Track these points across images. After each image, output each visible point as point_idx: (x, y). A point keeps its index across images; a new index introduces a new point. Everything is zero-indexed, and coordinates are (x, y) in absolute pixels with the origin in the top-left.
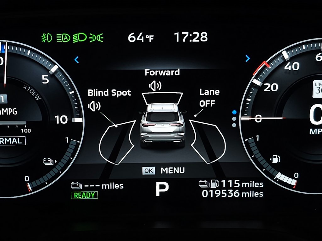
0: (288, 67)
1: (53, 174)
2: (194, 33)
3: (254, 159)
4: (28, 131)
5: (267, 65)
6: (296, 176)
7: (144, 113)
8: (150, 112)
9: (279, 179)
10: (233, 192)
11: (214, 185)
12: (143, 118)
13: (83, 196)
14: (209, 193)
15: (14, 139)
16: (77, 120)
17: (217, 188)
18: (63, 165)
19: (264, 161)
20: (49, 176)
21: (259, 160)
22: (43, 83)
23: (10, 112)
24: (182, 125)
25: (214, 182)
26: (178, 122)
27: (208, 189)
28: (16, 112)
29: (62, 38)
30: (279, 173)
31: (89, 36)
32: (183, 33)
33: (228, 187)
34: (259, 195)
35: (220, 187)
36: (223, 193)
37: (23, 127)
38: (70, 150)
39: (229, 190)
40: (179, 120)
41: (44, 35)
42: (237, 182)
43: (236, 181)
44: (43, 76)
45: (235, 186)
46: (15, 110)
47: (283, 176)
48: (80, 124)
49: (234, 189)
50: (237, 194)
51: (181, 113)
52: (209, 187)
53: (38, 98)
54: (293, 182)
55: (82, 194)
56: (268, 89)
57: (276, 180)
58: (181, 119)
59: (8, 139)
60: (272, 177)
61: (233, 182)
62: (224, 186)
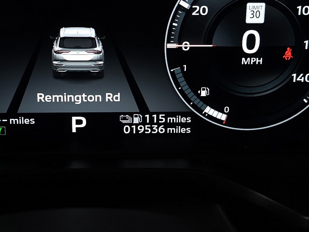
3: (181, 91)
6: (227, 110)
7: (57, 38)
8: (63, 37)
9: (207, 114)
10: (158, 128)
11: (136, 120)
12: (55, 43)
14: (132, 129)
17: (140, 124)
19: (192, 94)
21: (186, 92)
24: (101, 52)
25: (137, 117)
26: (95, 49)
27: (131, 125)
30: (208, 107)
33: (152, 122)
34: (186, 131)
35: (144, 123)
36: (146, 129)
39: (153, 126)
40: (96, 47)
42: (162, 117)
43: (160, 115)
45: (160, 122)
47: (212, 110)
49: (159, 125)
50: (162, 130)
51: (99, 39)
52: (131, 122)
54: (223, 117)
56: (196, 13)
57: (204, 115)
58: (99, 46)
60: (201, 111)
61: (158, 117)
62: (148, 122)
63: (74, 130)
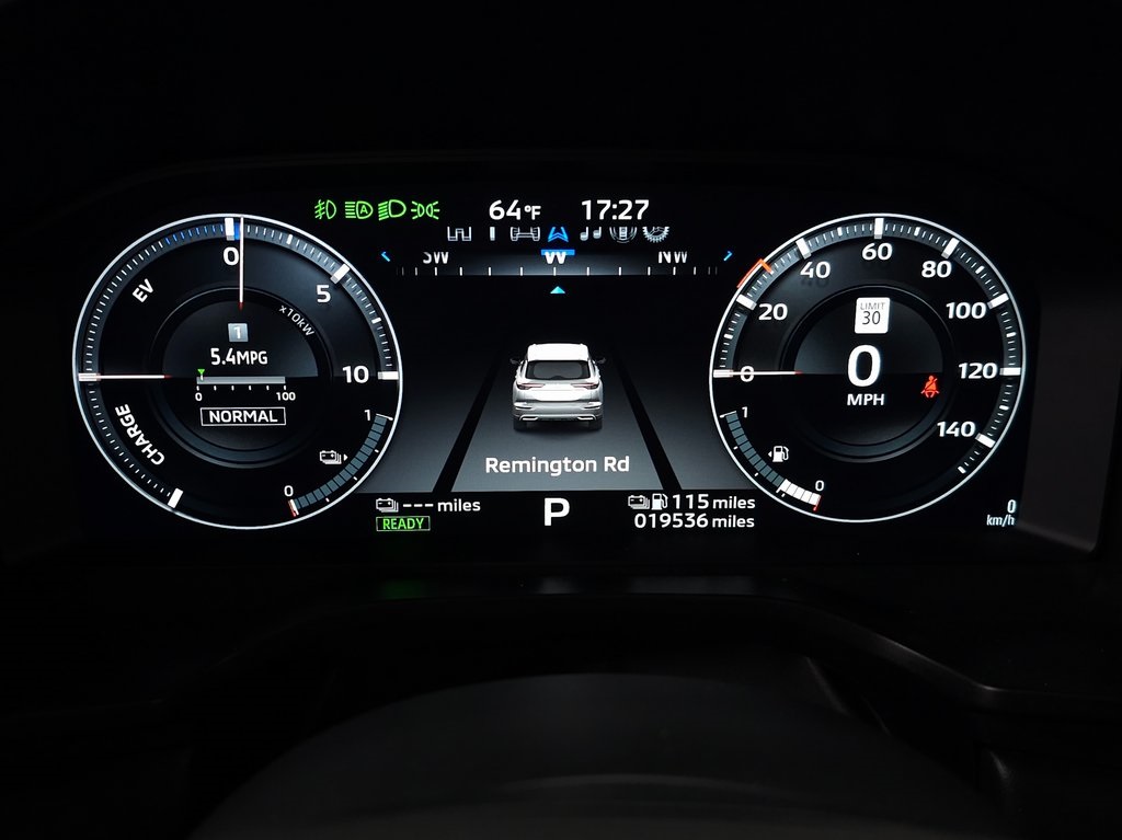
0: (808, 270)
1: (341, 483)
2: (621, 202)
3: (739, 454)
4: (291, 396)
5: (766, 267)
6: (820, 487)
7: (521, 363)
8: (532, 360)
9: (785, 493)
10: (695, 518)
11: (657, 504)
12: (518, 371)
13: (400, 525)
14: (649, 520)
15: (263, 412)
16: (386, 376)
17: (664, 511)
18: (359, 465)
19: (758, 457)
20: (333, 485)
21: (747, 455)
22: (319, 301)
23: (253, 359)
24: (597, 386)
25: (659, 498)
26: (587, 380)
27: (647, 512)
28: (265, 358)
29: (356, 210)
30: (786, 480)
31: (410, 206)
32: (599, 202)
33: (685, 508)
34: (747, 523)
35: (671, 509)
36: (675, 520)
37: (279, 388)
38: (374, 435)
39: (686, 514)
40: (589, 376)
41: (320, 205)
42: (703, 498)
43: (700, 496)
44: (319, 287)
45: (700, 507)
46: (262, 355)
47: (794, 486)
48: (394, 383)
49: (697, 512)
50: (702, 523)
51: (594, 362)
52: (648, 508)
53: (308, 331)
54: (813, 499)
55: (398, 521)
56: (767, 316)
57: (779, 495)
58: (595, 375)
59: (250, 411)
60: (773, 489)
61: (696, 499)
62: (678, 507)
63: (548, 522)
